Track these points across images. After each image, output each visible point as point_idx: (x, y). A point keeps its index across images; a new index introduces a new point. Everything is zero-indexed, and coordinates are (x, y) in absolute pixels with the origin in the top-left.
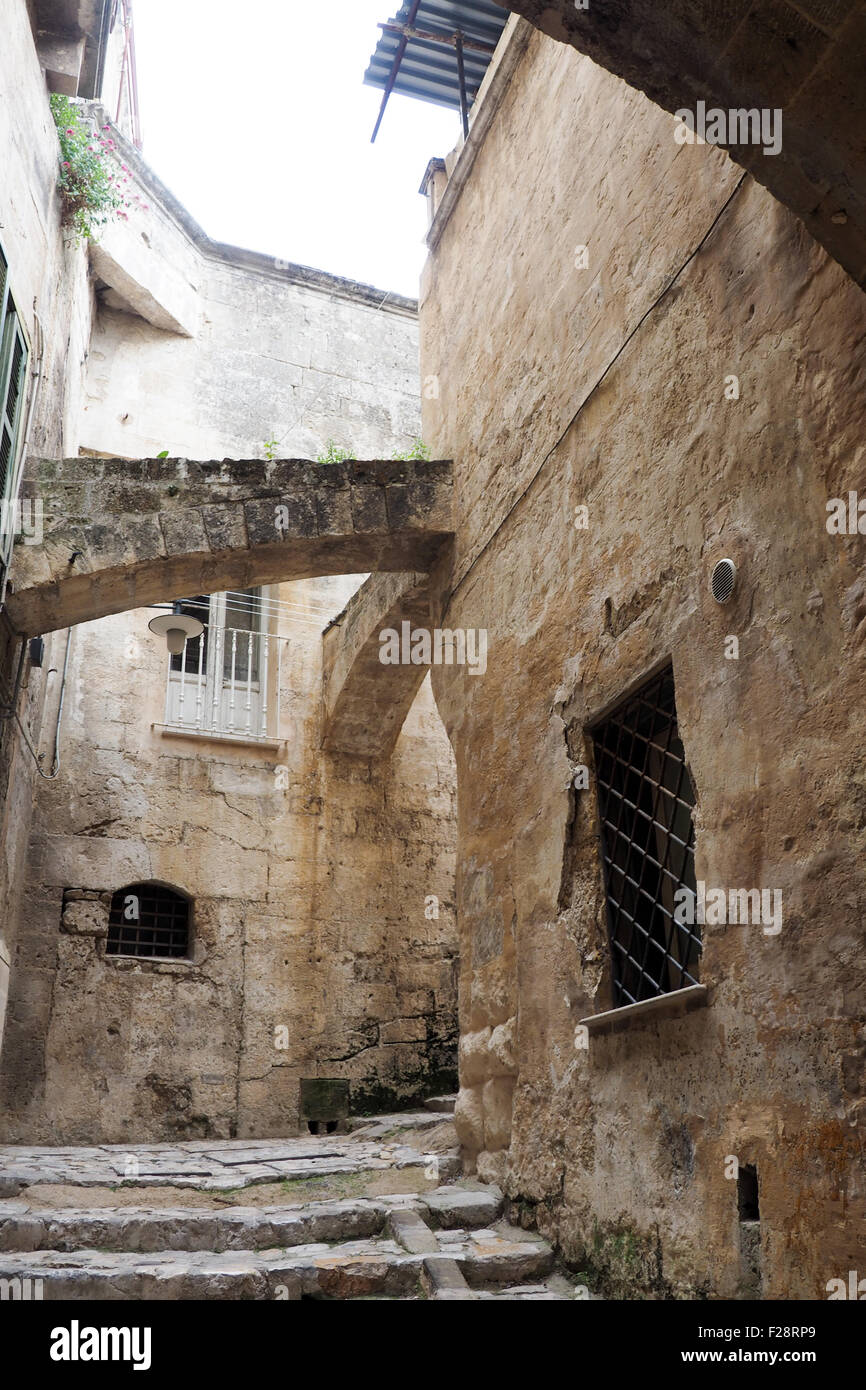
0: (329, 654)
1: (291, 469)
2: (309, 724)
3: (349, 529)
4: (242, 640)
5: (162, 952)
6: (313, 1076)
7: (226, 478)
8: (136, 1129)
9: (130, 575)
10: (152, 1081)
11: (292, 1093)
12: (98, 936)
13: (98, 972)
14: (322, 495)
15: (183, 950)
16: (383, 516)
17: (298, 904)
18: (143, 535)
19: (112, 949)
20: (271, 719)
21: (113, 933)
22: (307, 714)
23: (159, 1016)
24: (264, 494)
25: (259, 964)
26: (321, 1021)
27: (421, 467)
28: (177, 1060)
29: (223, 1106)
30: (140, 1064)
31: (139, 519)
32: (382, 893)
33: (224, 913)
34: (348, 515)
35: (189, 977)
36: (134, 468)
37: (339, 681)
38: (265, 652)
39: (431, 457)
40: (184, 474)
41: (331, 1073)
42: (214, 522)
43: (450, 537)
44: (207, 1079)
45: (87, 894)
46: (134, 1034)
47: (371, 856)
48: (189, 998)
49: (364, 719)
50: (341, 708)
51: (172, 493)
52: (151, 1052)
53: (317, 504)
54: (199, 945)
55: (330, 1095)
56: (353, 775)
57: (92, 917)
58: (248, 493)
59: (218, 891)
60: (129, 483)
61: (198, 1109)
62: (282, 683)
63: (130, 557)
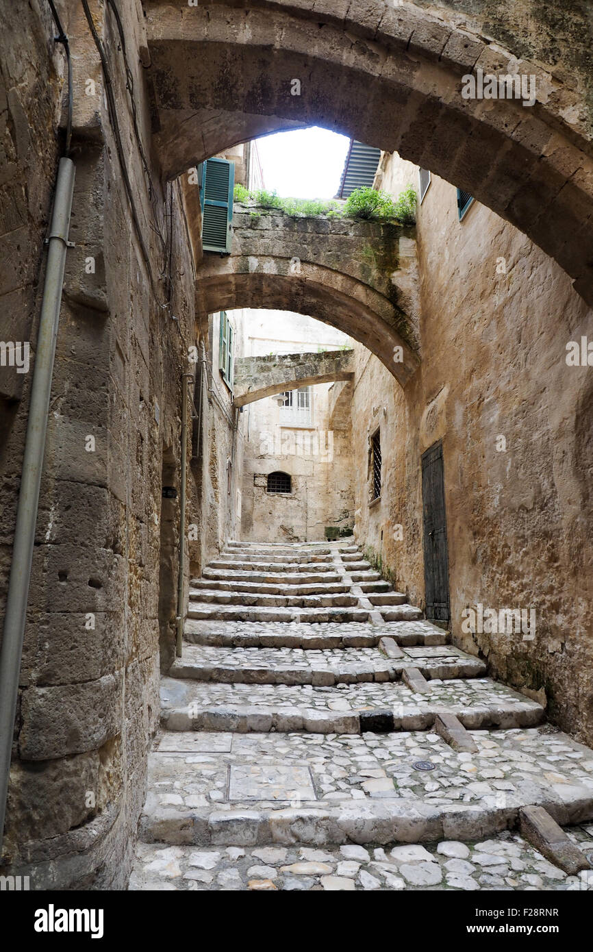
0: (330, 398)
1: (307, 355)
2: (325, 420)
3: (324, 373)
4: (302, 395)
5: (283, 491)
6: (329, 526)
7: (289, 360)
8: (278, 539)
9: (265, 390)
10: (282, 527)
11: (323, 531)
12: (265, 487)
13: (265, 497)
14: (316, 363)
15: (289, 491)
16: (334, 368)
17: (322, 477)
18: (267, 379)
19: (269, 491)
20: (313, 420)
21: (269, 486)
22: (324, 418)
23: (283, 509)
24: (300, 364)
25: (311, 494)
26: (330, 511)
27: (345, 352)
28: (289, 521)
29: (302, 534)
30: (279, 522)
31: (266, 374)
32: (349, 472)
33: (300, 480)
34: (324, 369)
35: (291, 498)
36: (264, 359)
37: (332, 407)
38: (310, 399)
39: (347, 349)
40: (277, 360)
41: (334, 525)
42: (287, 374)
43: (353, 373)
44: (298, 526)
45: (260, 475)
46: (276, 514)
47: (345, 461)
48: (292, 505)
49: (342, 419)
50: (334, 416)
51: (274, 366)
52: (282, 519)
53: (315, 366)
54: (293, 489)
55: (334, 531)
56: (340, 436)
57: (263, 482)
58: (296, 364)
59: (299, 473)
60: (263, 364)
61: (295, 535)
62: (316, 408)
63: (264, 386)
